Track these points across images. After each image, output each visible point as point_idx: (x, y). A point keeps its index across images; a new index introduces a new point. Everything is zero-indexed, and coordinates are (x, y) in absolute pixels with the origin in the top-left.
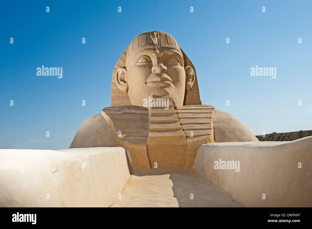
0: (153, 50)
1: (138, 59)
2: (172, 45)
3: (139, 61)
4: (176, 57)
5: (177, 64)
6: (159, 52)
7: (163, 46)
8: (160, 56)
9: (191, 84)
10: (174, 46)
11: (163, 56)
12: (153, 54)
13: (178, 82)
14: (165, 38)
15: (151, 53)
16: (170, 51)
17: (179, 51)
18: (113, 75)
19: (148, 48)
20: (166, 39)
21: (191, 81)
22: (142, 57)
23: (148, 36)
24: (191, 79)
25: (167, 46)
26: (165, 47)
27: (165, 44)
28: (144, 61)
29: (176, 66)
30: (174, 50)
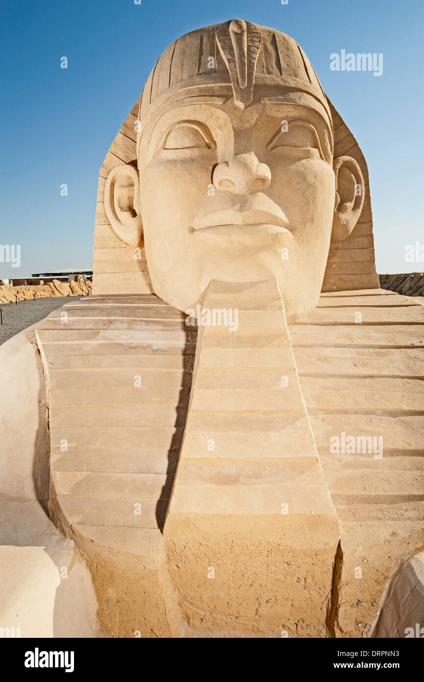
0: (219, 96)
1: (164, 136)
2: (296, 76)
3: (171, 144)
4: (306, 124)
5: (308, 155)
6: (241, 105)
7: (261, 82)
8: (248, 121)
9: (351, 218)
10: (301, 81)
11: (256, 123)
12: (220, 112)
13: (308, 225)
14: (270, 48)
15: (213, 109)
16: (284, 100)
17: (319, 100)
18: (100, 188)
19: (201, 90)
20: (273, 53)
21: (353, 209)
22: (177, 126)
23: (205, 40)
24: (351, 201)
25: (274, 79)
26: (269, 82)
27: (269, 73)
28: (187, 142)
29: (304, 161)
30: (300, 98)
